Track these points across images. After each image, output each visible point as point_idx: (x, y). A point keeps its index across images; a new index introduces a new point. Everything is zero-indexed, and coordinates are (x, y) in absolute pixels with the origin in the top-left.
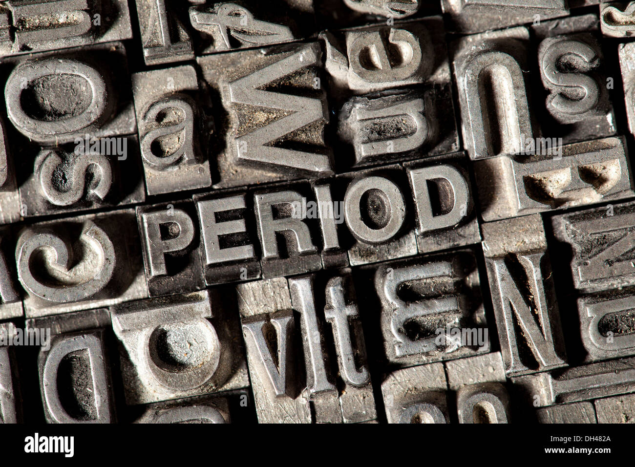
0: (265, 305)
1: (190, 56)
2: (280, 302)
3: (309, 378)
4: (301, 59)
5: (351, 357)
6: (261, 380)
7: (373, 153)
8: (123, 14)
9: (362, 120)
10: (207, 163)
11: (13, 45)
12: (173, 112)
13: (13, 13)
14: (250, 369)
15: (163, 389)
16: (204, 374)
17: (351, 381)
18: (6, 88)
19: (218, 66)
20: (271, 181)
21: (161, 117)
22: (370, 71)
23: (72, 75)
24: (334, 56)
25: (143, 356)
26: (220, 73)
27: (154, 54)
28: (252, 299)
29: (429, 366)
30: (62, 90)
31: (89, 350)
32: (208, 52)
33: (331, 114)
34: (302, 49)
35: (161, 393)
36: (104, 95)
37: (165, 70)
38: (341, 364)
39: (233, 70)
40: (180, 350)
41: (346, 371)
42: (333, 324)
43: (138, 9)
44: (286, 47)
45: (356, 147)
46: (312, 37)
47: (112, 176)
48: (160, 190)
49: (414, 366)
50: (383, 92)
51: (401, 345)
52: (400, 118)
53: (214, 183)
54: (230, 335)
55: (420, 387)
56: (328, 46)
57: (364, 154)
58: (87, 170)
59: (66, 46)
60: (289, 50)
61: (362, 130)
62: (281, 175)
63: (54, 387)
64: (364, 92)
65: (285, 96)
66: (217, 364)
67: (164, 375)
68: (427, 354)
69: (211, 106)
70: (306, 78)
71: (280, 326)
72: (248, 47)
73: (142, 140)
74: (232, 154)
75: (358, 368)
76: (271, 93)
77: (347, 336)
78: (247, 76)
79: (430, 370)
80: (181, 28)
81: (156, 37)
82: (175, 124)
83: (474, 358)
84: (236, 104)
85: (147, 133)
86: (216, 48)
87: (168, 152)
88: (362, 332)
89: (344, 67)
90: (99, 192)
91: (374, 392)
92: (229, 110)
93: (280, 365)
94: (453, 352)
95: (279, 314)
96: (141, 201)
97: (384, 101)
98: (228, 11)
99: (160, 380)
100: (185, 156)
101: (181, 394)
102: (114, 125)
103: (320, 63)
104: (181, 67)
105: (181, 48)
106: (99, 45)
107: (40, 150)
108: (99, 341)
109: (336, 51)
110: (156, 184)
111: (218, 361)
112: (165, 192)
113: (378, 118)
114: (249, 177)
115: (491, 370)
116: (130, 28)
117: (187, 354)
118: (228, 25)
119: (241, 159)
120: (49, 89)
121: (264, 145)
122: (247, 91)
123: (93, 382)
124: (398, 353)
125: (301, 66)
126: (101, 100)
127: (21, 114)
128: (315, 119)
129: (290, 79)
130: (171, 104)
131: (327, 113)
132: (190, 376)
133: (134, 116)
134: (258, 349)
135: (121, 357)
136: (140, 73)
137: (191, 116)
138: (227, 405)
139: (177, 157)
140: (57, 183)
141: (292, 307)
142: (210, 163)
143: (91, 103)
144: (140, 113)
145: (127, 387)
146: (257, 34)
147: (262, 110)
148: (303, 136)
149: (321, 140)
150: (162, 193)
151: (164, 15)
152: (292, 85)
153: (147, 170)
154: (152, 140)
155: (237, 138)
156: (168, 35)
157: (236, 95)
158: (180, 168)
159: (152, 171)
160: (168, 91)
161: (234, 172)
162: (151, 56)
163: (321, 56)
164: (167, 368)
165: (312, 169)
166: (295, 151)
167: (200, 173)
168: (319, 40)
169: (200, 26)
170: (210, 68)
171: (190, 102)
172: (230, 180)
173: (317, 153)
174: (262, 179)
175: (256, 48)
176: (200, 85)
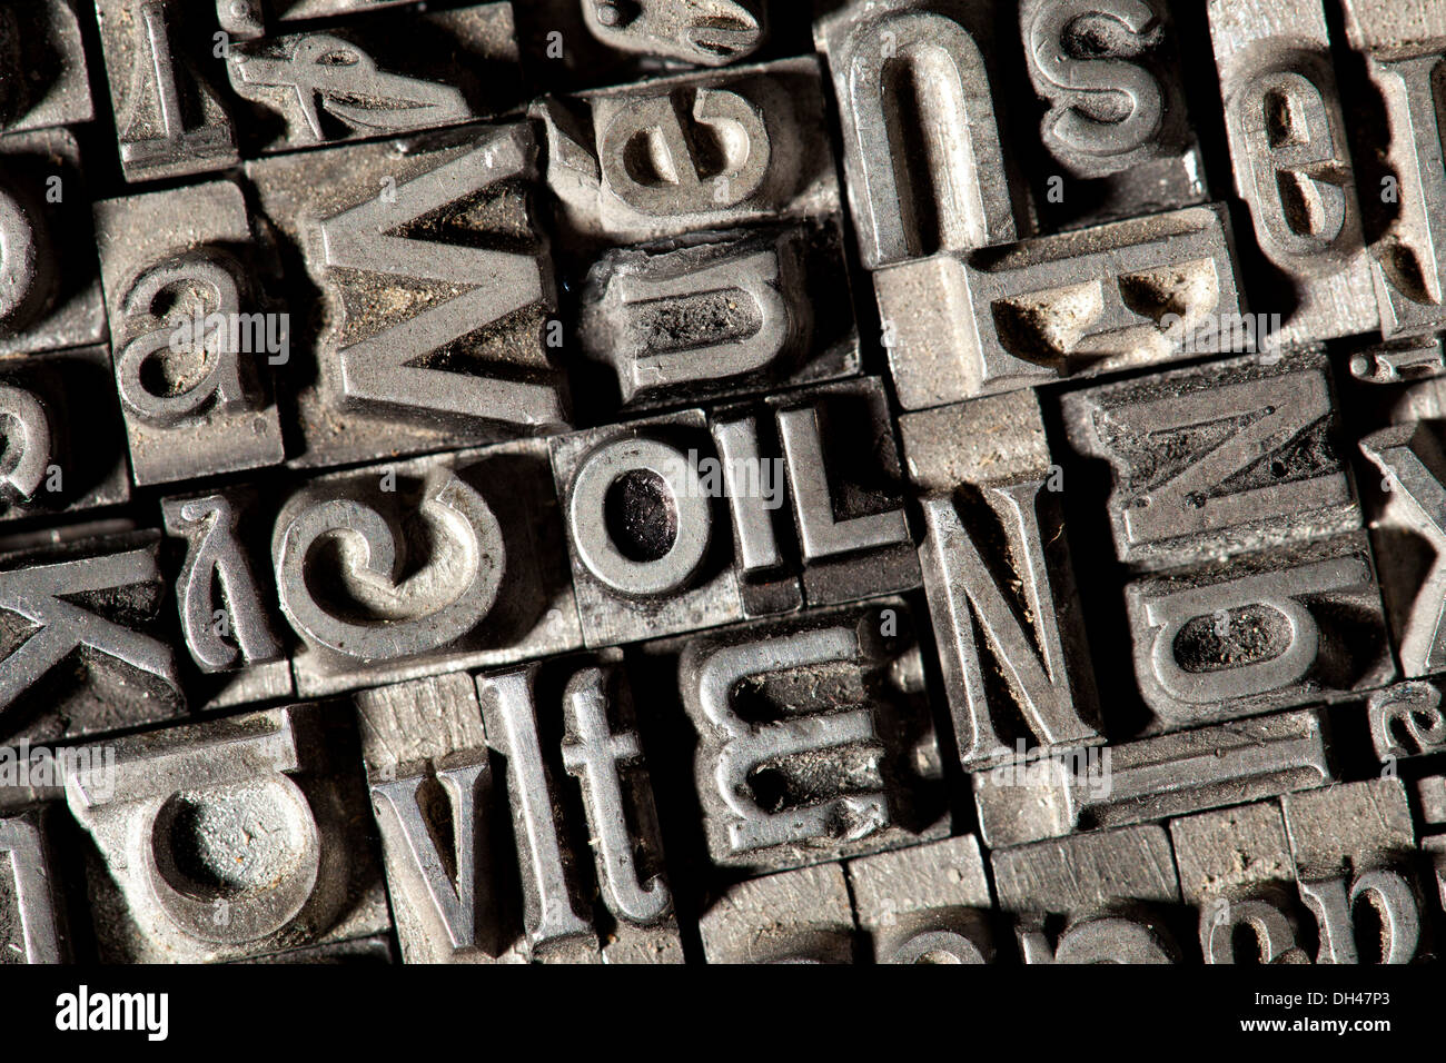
0: (423, 740)
1: (226, 160)
2: (459, 731)
3: (529, 907)
4: (489, 162)
5: (626, 855)
6: (418, 915)
7: (661, 378)
8: (72, 65)
9: (633, 304)
10: (273, 411)
12: (192, 290)
14: (391, 890)
15: (187, 941)
16: (283, 903)
17: (627, 911)
19: (294, 181)
20: (424, 448)
21: (163, 302)
22: (650, 188)
24: (565, 155)
25: (141, 866)
26: (300, 199)
27: (144, 155)
28: (393, 725)
29: (809, 873)
31: (11, 854)
32: (272, 149)
33: (560, 289)
34: (492, 138)
35: (184, 951)
36: (28, 254)
37: (170, 193)
38: (604, 871)
39: (331, 190)
40: (225, 850)
41: (618, 890)
42: (582, 780)
43: (106, 52)
44: (454, 134)
46: (515, 111)
47: (51, 442)
48: (164, 474)
49: (774, 873)
50: (682, 238)
51: (743, 824)
52: (723, 296)
53: (290, 455)
54: (342, 812)
55: (788, 920)
56: (552, 133)
57: (639, 383)
60: (461, 143)
61: (633, 326)
62: (447, 434)
64: (637, 238)
65: (451, 250)
66: (312, 880)
67: (188, 910)
68: (804, 844)
69: (280, 275)
70: (501, 206)
71: (459, 790)
72: (364, 136)
73: (118, 358)
74: (332, 387)
75: (643, 882)
76: (419, 243)
77: (617, 807)
78: (363, 203)
79: (812, 882)
80: (206, 95)
81: (150, 117)
83: (915, 851)
84: (338, 270)
85: (129, 342)
86: (291, 139)
87: (181, 384)
88: (650, 797)
89: (589, 179)
90: (19, 480)
91: (681, 936)
92: (322, 283)
93: (459, 878)
94: (865, 837)
95: (454, 760)
96: (119, 500)
97: (684, 257)
98: (315, 53)
99: (180, 920)
100: (221, 393)
101: (230, 951)
102: (55, 324)
103: (534, 172)
104: (209, 185)
105: (207, 142)
106: (15, 137)
108: (36, 833)
109: (569, 142)
110: (154, 459)
111: (314, 872)
112: (175, 478)
113: (671, 297)
114: (374, 440)
115: (953, 877)
116: (87, 97)
117: (242, 858)
118: (315, 85)
119: (352, 398)
121: (405, 365)
122: (362, 239)
123: (24, 928)
124: (736, 842)
125: (488, 179)
126: (21, 265)
128: (523, 303)
129: (465, 210)
130: (187, 272)
131: (552, 288)
132: (251, 909)
133: (100, 301)
134: (410, 842)
135: (88, 869)
136: (113, 202)
137: (234, 302)
139: (203, 397)
141: (487, 743)
142: (280, 410)
144: (113, 295)
145: (105, 940)
146: (385, 106)
147: (400, 283)
148: (497, 341)
149: (539, 351)
150: (168, 479)
151: (168, 65)
152: (468, 223)
153: (132, 426)
154: (143, 357)
155: (343, 349)
156: (176, 111)
157: (337, 248)
158: (209, 421)
159: (144, 429)
160: (179, 243)
161: (337, 430)
162: (138, 162)
163: (536, 154)
164: (197, 893)
165: (518, 420)
166: (477, 379)
167: (258, 432)
168: (531, 118)
169: (253, 88)
170: (276, 186)
171: (231, 266)
172: (329, 447)
173: (530, 382)
174: (403, 442)
175: (384, 139)
176: (253, 227)
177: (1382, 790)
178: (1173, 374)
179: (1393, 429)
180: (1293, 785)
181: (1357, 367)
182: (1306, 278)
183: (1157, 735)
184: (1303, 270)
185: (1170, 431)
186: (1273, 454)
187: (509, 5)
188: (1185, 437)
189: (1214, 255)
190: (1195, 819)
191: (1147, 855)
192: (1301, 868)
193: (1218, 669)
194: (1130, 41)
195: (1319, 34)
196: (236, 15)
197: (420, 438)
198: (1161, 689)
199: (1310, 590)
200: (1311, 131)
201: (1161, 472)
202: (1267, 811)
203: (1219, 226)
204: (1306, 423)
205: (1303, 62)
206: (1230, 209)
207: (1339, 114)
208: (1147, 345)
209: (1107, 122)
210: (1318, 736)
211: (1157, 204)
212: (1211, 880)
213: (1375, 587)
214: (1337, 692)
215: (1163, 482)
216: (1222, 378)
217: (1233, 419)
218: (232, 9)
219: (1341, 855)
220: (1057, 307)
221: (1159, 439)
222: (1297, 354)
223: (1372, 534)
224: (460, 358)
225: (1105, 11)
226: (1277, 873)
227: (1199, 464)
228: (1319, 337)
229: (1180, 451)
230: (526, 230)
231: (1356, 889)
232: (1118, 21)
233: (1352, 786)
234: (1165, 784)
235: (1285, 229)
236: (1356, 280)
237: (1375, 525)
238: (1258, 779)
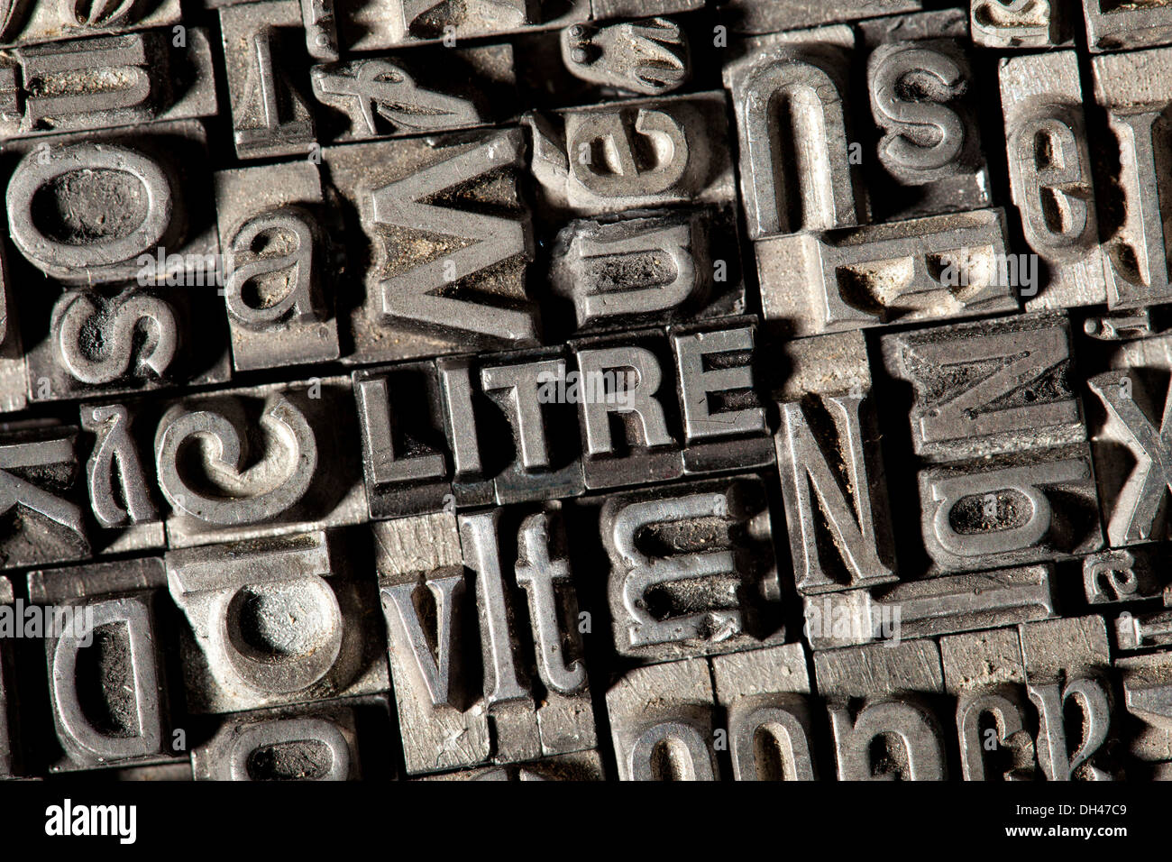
0: (419, 558)
1: (308, 146)
2: (444, 553)
3: (487, 678)
4: (491, 155)
5: (557, 645)
6: (409, 680)
7: (604, 312)
8: (204, 75)
9: (587, 258)
10: (333, 322)
11: (23, 120)
12: (280, 236)
13: (24, 69)
14: (391, 662)
15: (248, 690)
16: (316, 667)
17: (555, 684)
18: (8, 189)
19: (355, 163)
20: (437, 353)
21: (260, 242)
22: (603, 178)
23: (117, 171)
24: (544, 151)
26: (358, 176)
27: (251, 139)
28: (398, 547)
29: (684, 664)
30: (99, 195)
31: (128, 623)
32: (341, 140)
33: (537, 246)
34: (494, 138)
35: (246, 697)
36: (168, 205)
37: (267, 168)
38: (541, 655)
39: (380, 170)
40: (277, 628)
41: (550, 669)
42: (528, 591)
43: (228, 67)
44: (468, 135)
45: (577, 301)
46: (511, 120)
49: (660, 663)
50: (624, 213)
51: (640, 627)
52: (651, 255)
53: (343, 354)
54: (360, 606)
56: (536, 135)
57: (589, 313)
58: (136, 327)
59: (109, 125)
60: (472, 141)
61: (587, 274)
62: (454, 344)
63: (70, 683)
64: (593, 212)
65: (463, 215)
66: (336, 652)
67: (249, 668)
68: (682, 644)
69: (342, 228)
70: (499, 186)
71: (441, 592)
72: (405, 133)
73: (227, 280)
74: (375, 308)
75: (567, 664)
76: (440, 209)
77: (552, 611)
78: (402, 180)
79: (686, 671)
80: (296, 99)
81: (256, 114)
82: (283, 255)
83: (759, 653)
84: (382, 226)
85: (235, 269)
86: (354, 134)
87: (269, 301)
88: (576, 606)
89: (560, 170)
90: (154, 363)
91: (593, 704)
92: (371, 235)
93: (439, 655)
94: (725, 641)
95: (441, 572)
96: (224, 381)
97: (625, 227)
98: (374, 73)
99: (243, 675)
100: (297, 308)
101: (277, 699)
102: (183, 254)
103: (523, 163)
104: (295, 163)
105: (295, 132)
106: (162, 125)
107: (62, 292)
108: (146, 609)
109: (548, 143)
110: (249, 353)
111: (338, 646)
112: (262, 367)
113: (614, 255)
114: (401, 346)
115: (785, 672)
116: (213, 98)
117: (288, 634)
118: (373, 96)
119: (387, 315)
120: (78, 193)
121: (426, 293)
122: (401, 205)
123: (135, 675)
124: (634, 639)
125: (491, 166)
126: (162, 213)
127: (31, 232)
128: (511, 254)
129: (473, 188)
130: (276, 222)
131: (532, 244)
132: (293, 670)
133: (216, 240)
134: (406, 629)
136: (229, 172)
137: (309, 245)
138: (352, 719)
139: (285, 310)
140: (87, 345)
141: (463, 562)
142: (337, 322)
143: (145, 217)
144: (225, 237)
145: (191, 686)
146: (420, 112)
147: (426, 236)
148: (492, 281)
149: (521, 289)
150: (258, 367)
151: (270, 78)
152: (475, 197)
153: (235, 329)
154: (244, 280)
155: (381, 282)
156: (274, 110)
157: (383, 211)
158: (288, 328)
159: (243, 332)
160: (273, 202)
161: (377, 338)
162: (247, 144)
163: (524, 150)
164: (257, 656)
165: (504, 336)
166: (476, 305)
167: (322, 337)
168: (522, 125)
169: (328, 96)
170: (343, 166)
171: (308, 220)
172: (371, 349)
173: (513, 309)
174: (423, 349)
175: (418, 136)
176: (325, 194)
177: (1090, 624)
178: (961, 325)
179: (1112, 373)
180: (1028, 617)
181: (1089, 327)
182: (1057, 263)
183: (935, 577)
184: (1055, 258)
185: (956, 365)
186: (1026, 385)
187: (510, 46)
188: (966, 370)
189: (993, 243)
190: (957, 637)
191: (923, 661)
192: (1030, 675)
193: (980, 533)
194: (943, 91)
195: (1075, 92)
196: (320, 44)
197: (435, 346)
198: (939, 545)
199: (1047, 481)
200: (1065, 160)
201: (947, 393)
202: (1008, 635)
203: (998, 224)
204: (1051, 364)
205: (1063, 111)
206: (1007, 212)
207: (1086, 150)
208: (943, 305)
209: (924, 147)
210: (1047, 584)
211: (956, 206)
212: (967, 680)
213: (1093, 482)
214: (1062, 554)
215: (949, 400)
216: (994, 330)
217: (1000, 359)
218: (317, 41)
219: (1058, 668)
220: (882, 274)
221: (948, 370)
222: (1048, 317)
223: (1093, 445)
224: (465, 291)
225: (928, 69)
226: (1013, 678)
227: (975, 389)
228: (1063, 306)
229: (963, 379)
230: (515, 203)
231: (1066, 692)
232: (936, 76)
233: (1068, 620)
234: (938, 611)
235: (1044, 228)
236: (1091, 267)
237: (1095, 439)
238: (1003, 611)
